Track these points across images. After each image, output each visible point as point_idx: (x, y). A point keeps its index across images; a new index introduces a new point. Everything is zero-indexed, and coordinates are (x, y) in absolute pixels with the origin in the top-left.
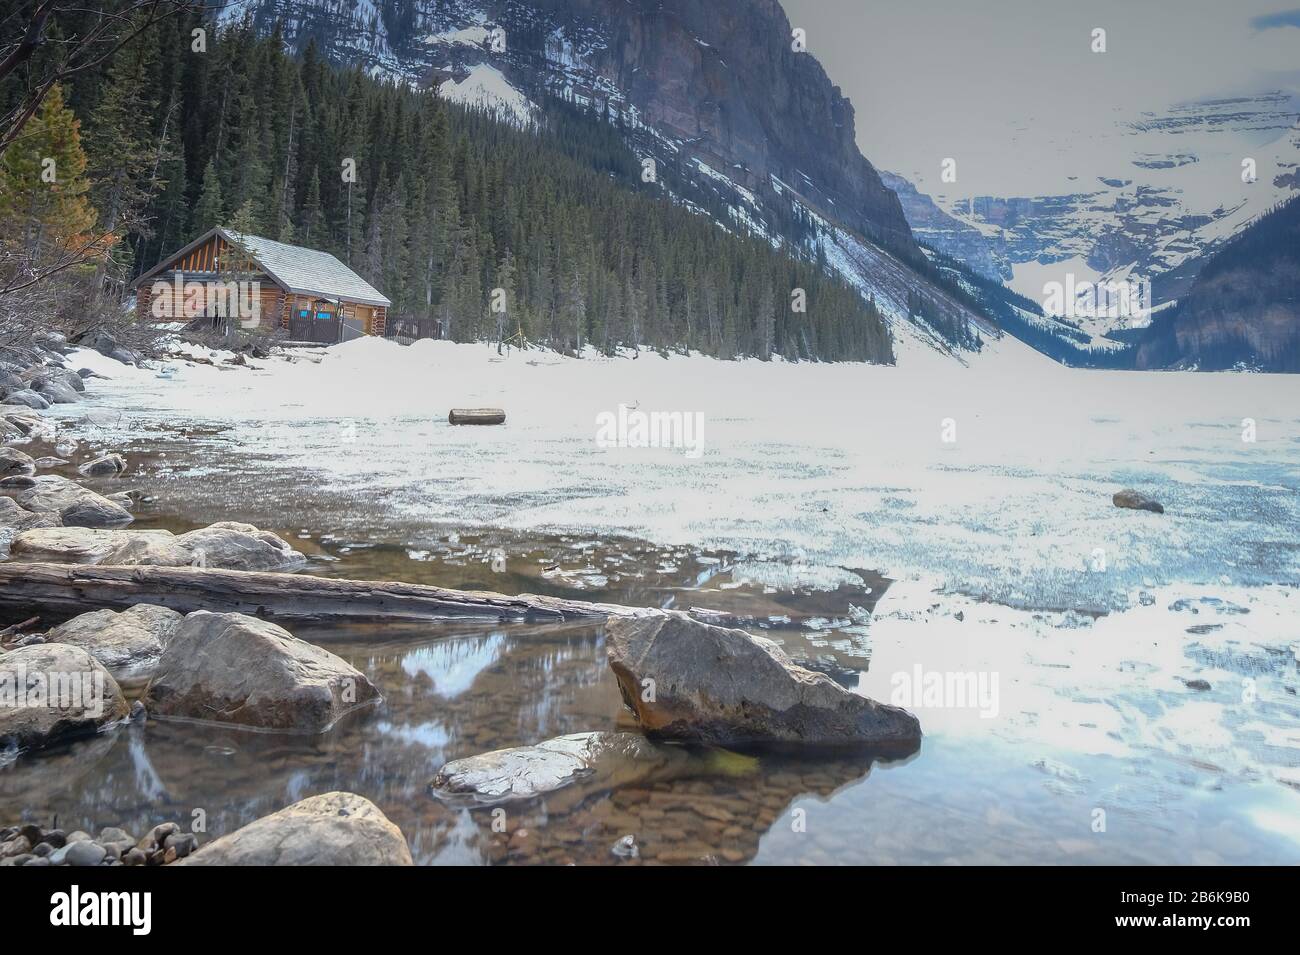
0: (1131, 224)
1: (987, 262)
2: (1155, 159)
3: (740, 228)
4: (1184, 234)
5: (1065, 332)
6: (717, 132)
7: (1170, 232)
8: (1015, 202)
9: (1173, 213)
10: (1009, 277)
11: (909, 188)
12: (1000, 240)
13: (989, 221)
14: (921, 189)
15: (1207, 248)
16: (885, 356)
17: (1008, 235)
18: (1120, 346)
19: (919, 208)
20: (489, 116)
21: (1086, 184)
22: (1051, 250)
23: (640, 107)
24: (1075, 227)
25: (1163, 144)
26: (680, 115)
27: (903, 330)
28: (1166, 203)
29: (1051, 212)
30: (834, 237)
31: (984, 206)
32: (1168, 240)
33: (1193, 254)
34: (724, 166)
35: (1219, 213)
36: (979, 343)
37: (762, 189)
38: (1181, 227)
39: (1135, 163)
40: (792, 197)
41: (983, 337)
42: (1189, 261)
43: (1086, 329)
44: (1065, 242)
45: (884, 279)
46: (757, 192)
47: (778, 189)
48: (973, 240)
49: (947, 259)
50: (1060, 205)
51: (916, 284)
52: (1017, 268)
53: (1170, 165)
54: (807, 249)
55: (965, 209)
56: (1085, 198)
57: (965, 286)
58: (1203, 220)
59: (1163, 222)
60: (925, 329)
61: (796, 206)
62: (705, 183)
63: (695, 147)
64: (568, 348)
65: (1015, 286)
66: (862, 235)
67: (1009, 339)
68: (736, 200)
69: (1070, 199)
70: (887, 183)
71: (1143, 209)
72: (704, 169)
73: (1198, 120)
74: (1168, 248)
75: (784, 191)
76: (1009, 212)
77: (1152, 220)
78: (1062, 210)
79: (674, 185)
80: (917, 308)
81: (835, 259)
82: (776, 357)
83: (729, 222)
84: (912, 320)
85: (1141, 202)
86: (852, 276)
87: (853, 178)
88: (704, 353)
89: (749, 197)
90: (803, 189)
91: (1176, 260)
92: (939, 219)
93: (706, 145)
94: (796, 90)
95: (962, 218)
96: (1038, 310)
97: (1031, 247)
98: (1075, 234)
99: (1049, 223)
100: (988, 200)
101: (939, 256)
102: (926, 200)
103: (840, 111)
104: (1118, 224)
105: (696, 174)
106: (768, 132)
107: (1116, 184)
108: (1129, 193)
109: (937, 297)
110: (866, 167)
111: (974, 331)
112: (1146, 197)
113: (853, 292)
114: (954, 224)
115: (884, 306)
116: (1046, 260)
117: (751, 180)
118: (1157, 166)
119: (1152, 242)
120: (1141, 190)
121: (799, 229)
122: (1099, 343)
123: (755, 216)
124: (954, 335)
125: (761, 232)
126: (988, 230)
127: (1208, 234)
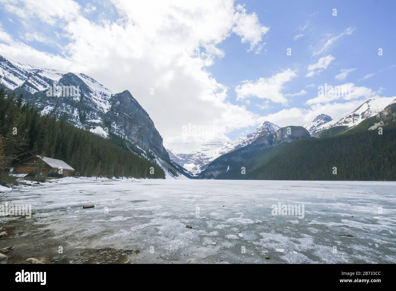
0: (200, 158)
1: (180, 163)
2: (204, 150)
3: (143, 157)
4: (207, 160)
5: (190, 174)
6: (141, 141)
7: (205, 160)
8: (185, 155)
9: (206, 157)
10: (183, 166)
11: (170, 152)
12: (183, 160)
13: (181, 157)
14: (172, 152)
15: (209, 162)
16: (164, 178)
17: (184, 159)
18: (197, 176)
19: (171, 155)
20: (99, 136)
21: (195, 153)
22: (189, 162)
23: (128, 136)
24: (193, 159)
25: (205, 147)
26: (135, 138)
27: (167, 174)
28: (205, 156)
29: (190, 156)
30: (158, 159)
31: (181, 155)
32: (205, 161)
33: (208, 163)
34: (141, 147)
35: (211, 157)
36: (178, 175)
37: (147, 151)
38: (206, 159)
39: (202, 150)
40: (152, 152)
41: (179, 175)
42: (207, 164)
43: (193, 173)
44: (191, 161)
45: (165, 166)
46: (146, 151)
47: (150, 151)
48: (178, 160)
49: (175, 163)
50: (191, 155)
51: (170, 167)
52: (185, 165)
53: (206, 150)
54: (153, 161)
55: (178, 155)
56: (195, 155)
57: (177, 167)
58: (210, 158)
59: (204, 158)
60: (170, 173)
61: (152, 154)
62: (138, 149)
63: (137, 143)
64: (110, 177)
65: (184, 167)
66: (162, 159)
67: (182, 175)
68: (143, 152)
69: (193, 155)
70: (167, 151)
71: (202, 156)
72: (138, 147)
73: (210, 145)
74: (205, 162)
75: (151, 151)
76: (184, 156)
77: (203, 158)
78: (191, 156)
79: (132, 149)
80: (170, 170)
81: (158, 162)
82: (147, 178)
83: (141, 156)
84: (168, 172)
85: (202, 155)
86: (160, 165)
87: (162, 150)
88: (134, 178)
89: (145, 152)
90: (154, 151)
91: (206, 164)
92: (174, 157)
93: (138, 143)
94: (154, 136)
95: (177, 157)
96: (187, 171)
97: (187, 161)
98: (193, 160)
99: (189, 158)
100: (181, 154)
101: (173, 162)
102: (172, 154)
103: (161, 139)
104: (198, 158)
105: (137, 148)
106: (149, 142)
107: (199, 153)
108: (200, 154)
109: (172, 168)
110: (164, 148)
111: (177, 174)
112: (203, 155)
113: (160, 168)
114: (176, 158)
115: (164, 170)
116: (189, 163)
117: (145, 149)
118: (204, 151)
119: (203, 161)
120: (202, 154)
121: (152, 157)
122: (195, 175)
123: (146, 155)
124: (174, 174)
125: (146, 158)
126: (181, 159)
127: (210, 160)
